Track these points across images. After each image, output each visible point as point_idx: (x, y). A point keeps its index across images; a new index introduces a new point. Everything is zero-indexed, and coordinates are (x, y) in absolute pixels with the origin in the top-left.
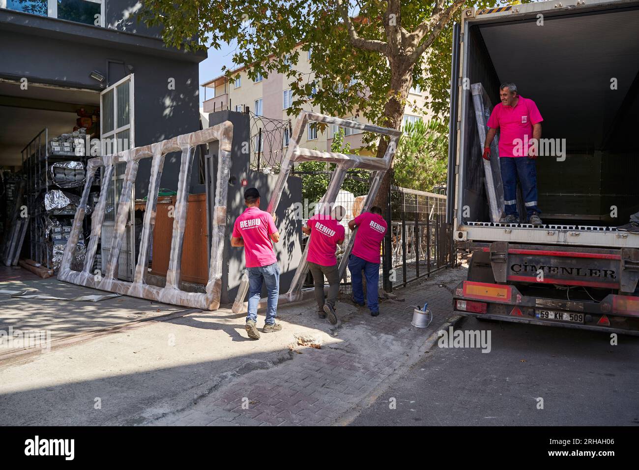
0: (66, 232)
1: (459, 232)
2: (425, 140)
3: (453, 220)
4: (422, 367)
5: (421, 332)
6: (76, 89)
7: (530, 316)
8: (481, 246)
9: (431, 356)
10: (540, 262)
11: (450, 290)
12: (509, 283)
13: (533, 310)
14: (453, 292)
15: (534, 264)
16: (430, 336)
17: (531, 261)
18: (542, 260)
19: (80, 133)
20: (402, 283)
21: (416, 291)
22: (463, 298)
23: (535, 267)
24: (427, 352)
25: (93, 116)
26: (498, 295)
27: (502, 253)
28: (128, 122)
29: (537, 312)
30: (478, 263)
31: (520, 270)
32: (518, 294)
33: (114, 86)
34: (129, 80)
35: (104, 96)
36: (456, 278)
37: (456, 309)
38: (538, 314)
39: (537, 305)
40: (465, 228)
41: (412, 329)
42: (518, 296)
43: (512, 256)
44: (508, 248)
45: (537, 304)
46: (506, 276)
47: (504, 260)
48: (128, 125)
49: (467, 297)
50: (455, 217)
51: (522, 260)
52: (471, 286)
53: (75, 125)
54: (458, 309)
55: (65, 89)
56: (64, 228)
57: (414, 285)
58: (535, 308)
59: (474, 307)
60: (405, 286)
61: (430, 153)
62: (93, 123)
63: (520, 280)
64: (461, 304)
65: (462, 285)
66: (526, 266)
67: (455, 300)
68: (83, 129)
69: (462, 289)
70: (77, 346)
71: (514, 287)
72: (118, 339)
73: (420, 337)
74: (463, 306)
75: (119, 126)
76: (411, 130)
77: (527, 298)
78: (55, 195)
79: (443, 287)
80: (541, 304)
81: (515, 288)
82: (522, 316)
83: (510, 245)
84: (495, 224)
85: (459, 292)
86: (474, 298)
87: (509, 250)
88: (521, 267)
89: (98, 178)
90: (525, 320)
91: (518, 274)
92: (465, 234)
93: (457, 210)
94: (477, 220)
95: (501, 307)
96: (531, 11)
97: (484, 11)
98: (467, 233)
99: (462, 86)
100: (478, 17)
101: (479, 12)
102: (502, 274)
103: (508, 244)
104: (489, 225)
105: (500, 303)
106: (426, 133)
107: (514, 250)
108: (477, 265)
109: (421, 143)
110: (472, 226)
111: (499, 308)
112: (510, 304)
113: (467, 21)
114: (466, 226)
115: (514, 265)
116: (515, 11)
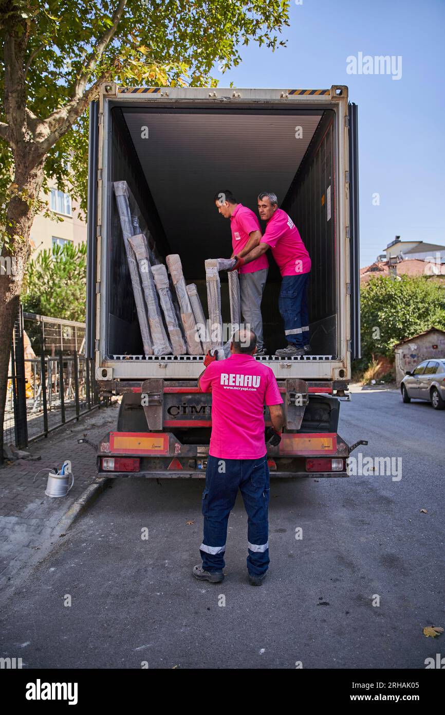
1: (102, 369)
2: (75, 265)
3: (94, 354)
4: (52, 566)
5: (59, 502)
7: (191, 468)
8: (131, 386)
9: (68, 542)
10: (201, 401)
11: (92, 445)
12: (165, 430)
13: (194, 461)
14: (96, 448)
15: (194, 404)
16: (69, 508)
17: (190, 401)
18: (203, 399)
20: (43, 433)
21: (59, 442)
22: (110, 455)
23: (195, 407)
24: (63, 536)
26: (154, 446)
27: (157, 394)
29: (199, 462)
30: (130, 405)
31: (179, 412)
32: (176, 442)
36: (110, 420)
37: (101, 470)
38: (201, 465)
39: (198, 455)
40: (110, 363)
41: (45, 502)
42: (176, 445)
43: (168, 396)
44: (163, 387)
45: (200, 453)
46: (161, 422)
47: (159, 401)
49: (116, 453)
50: (97, 349)
51: (181, 401)
52: (119, 438)
54: (104, 469)
57: (59, 433)
58: (196, 459)
59: (124, 465)
60: (46, 436)
61: (82, 280)
63: (178, 426)
64: (107, 462)
65: (108, 437)
66: (185, 408)
67: (100, 458)
69: (108, 443)
71: (171, 435)
73: (56, 513)
74: (110, 465)
76: (59, 253)
77: (187, 447)
79: (83, 442)
80: (203, 453)
81: (173, 436)
82: (182, 470)
83: (166, 382)
84: (147, 357)
85: (105, 448)
86: (123, 453)
87: (165, 388)
88: (179, 409)
90: (186, 474)
91: (175, 417)
92: (110, 371)
93: (99, 340)
94: (126, 353)
95: (157, 461)
96: (183, 97)
97: (128, 90)
98: (113, 369)
99: (102, 181)
100: (121, 96)
101: (122, 90)
102: (157, 419)
103: (163, 382)
104: (140, 358)
105: (155, 456)
106: (77, 257)
107: (171, 388)
108: (129, 408)
109: (71, 269)
110: (119, 361)
111: (154, 462)
112: (167, 456)
113: (107, 99)
114: (112, 361)
115: (172, 407)
116: (165, 94)
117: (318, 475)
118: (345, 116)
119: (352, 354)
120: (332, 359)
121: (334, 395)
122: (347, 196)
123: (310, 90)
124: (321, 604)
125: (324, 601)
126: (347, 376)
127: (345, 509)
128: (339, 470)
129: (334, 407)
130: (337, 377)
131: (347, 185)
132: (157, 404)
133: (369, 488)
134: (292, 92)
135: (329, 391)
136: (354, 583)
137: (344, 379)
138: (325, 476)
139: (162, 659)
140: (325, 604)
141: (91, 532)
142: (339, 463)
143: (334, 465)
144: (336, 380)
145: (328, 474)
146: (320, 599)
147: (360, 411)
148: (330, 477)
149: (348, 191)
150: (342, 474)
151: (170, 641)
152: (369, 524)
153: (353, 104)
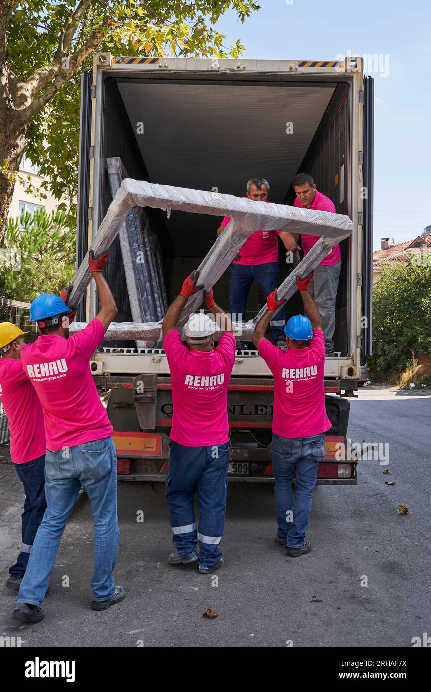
2: (48, 237)
8: (121, 381)
12: (158, 430)
26: (145, 447)
27: (150, 390)
30: (118, 403)
40: (100, 356)
43: (161, 393)
44: (157, 383)
46: (154, 421)
47: (152, 399)
61: (56, 255)
71: (164, 435)
76: (29, 222)
83: (159, 378)
84: (139, 350)
92: (99, 365)
94: (116, 345)
95: (149, 463)
96: (183, 68)
97: (123, 60)
98: (103, 363)
99: (94, 160)
100: (116, 67)
101: (117, 60)
102: (150, 418)
103: (156, 377)
104: (132, 352)
105: (147, 457)
106: (50, 227)
107: (164, 384)
108: (117, 407)
109: (43, 241)
110: (109, 354)
111: (146, 465)
112: (160, 458)
113: (101, 70)
114: (102, 354)
115: (165, 405)
116: (163, 65)
117: (324, 482)
118: (360, 91)
119: (362, 351)
120: (342, 356)
121: (342, 395)
122: (359, 179)
123: (322, 62)
124: (314, 601)
125: (317, 598)
126: (356, 375)
127: (352, 520)
128: (346, 477)
129: (345, 409)
130: (345, 375)
131: (361, 167)
132: (150, 401)
133: (383, 500)
134: (303, 64)
135: (336, 391)
136: (350, 585)
137: (353, 378)
138: (330, 483)
139: (154, 640)
140: (319, 601)
141: (77, 536)
142: (346, 470)
143: (340, 472)
144: (344, 378)
145: (334, 481)
146: (313, 597)
147: (390, 419)
148: (336, 484)
149: (361, 174)
150: (350, 481)
151: (162, 627)
152: (376, 534)
153: (370, 77)
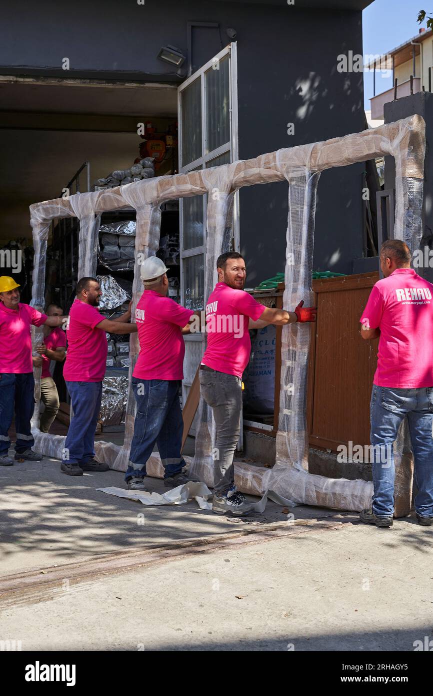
0: (122, 354)
6: (135, 85)
19: (144, 168)
25: (168, 137)
28: (227, 138)
33: (201, 72)
34: (228, 55)
35: (184, 93)
48: (227, 144)
53: (138, 155)
55: (117, 86)
56: (118, 345)
62: (167, 150)
68: (149, 160)
70: (132, 575)
72: (207, 566)
75: (211, 148)
78: (102, 285)
89: (175, 251)
